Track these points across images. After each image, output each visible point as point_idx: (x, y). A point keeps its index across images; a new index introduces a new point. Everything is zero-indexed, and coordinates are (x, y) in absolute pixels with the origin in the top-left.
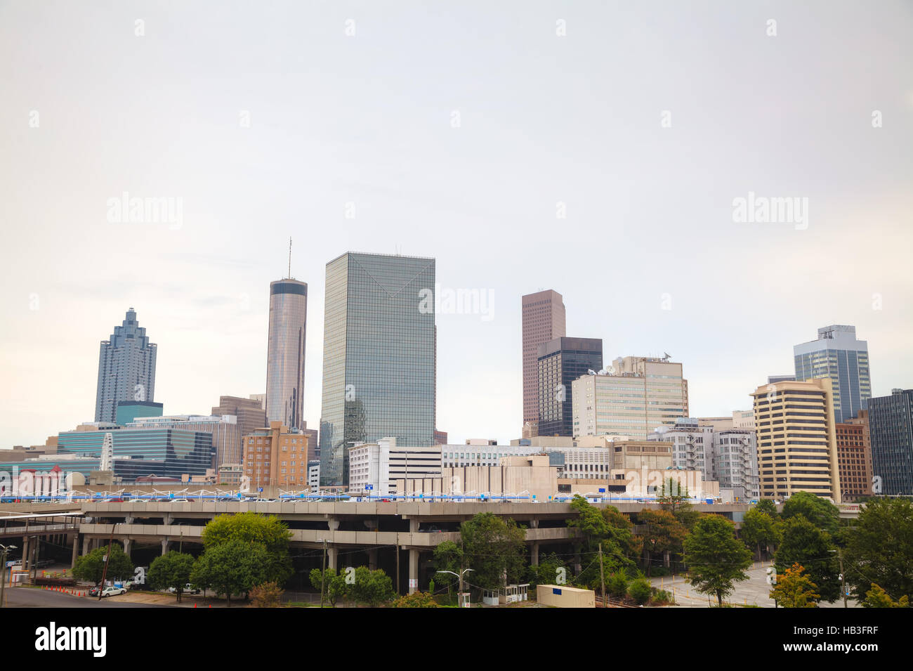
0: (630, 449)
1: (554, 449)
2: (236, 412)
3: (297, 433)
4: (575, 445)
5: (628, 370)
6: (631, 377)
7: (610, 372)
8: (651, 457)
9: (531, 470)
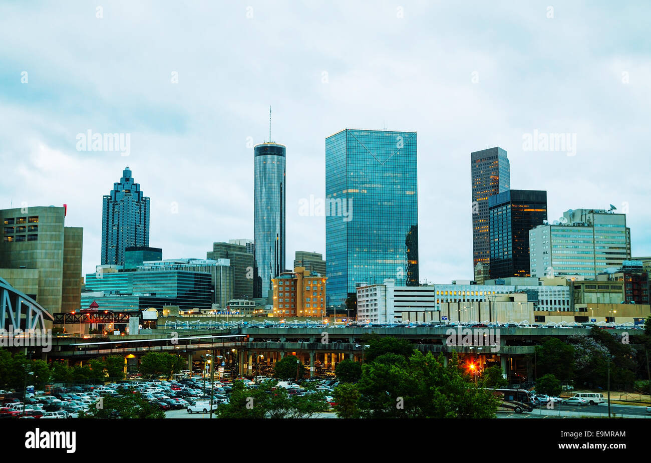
0: (587, 287)
1: (530, 288)
2: (227, 256)
3: (316, 275)
4: (540, 284)
5: (577, 220)
6: (581, 226)
7: (563, 223)
8: (605, 294)
9: (513, 305)
